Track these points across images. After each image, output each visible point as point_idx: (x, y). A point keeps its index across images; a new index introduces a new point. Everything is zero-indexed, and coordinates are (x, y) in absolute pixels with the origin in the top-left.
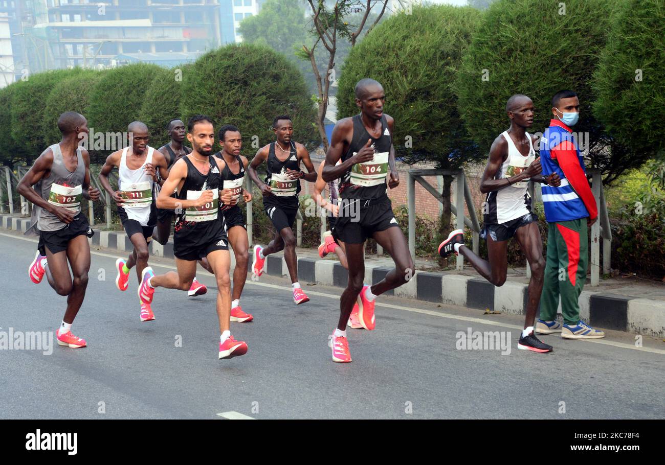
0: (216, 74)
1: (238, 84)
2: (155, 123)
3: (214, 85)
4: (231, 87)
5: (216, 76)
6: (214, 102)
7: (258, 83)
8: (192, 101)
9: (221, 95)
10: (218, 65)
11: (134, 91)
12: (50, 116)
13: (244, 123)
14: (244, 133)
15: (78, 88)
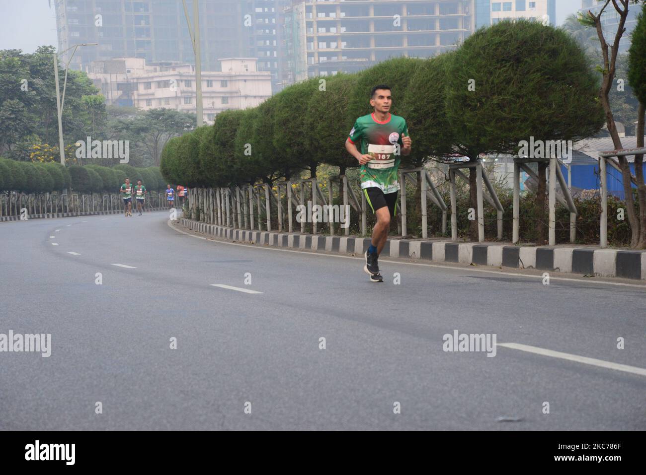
0: (487, 51)
1: (510, 61)
2: (418, 113)
3: (484, 63)
4: (502, 64)
5: (486, 53)
6: (482, 81)
7: (533, 59)
8: (458, 81)
9: (491, 73)
10: (488, 42)
11: (396, 86)
12: (311, 117)
13: (515, 103)
14: (515, 114)
15: (339, 89)
